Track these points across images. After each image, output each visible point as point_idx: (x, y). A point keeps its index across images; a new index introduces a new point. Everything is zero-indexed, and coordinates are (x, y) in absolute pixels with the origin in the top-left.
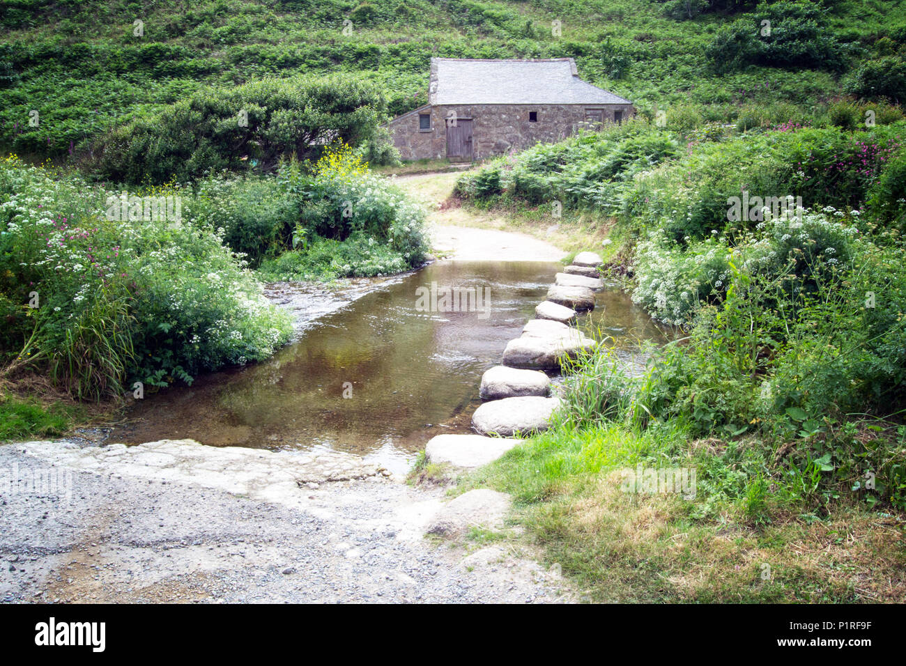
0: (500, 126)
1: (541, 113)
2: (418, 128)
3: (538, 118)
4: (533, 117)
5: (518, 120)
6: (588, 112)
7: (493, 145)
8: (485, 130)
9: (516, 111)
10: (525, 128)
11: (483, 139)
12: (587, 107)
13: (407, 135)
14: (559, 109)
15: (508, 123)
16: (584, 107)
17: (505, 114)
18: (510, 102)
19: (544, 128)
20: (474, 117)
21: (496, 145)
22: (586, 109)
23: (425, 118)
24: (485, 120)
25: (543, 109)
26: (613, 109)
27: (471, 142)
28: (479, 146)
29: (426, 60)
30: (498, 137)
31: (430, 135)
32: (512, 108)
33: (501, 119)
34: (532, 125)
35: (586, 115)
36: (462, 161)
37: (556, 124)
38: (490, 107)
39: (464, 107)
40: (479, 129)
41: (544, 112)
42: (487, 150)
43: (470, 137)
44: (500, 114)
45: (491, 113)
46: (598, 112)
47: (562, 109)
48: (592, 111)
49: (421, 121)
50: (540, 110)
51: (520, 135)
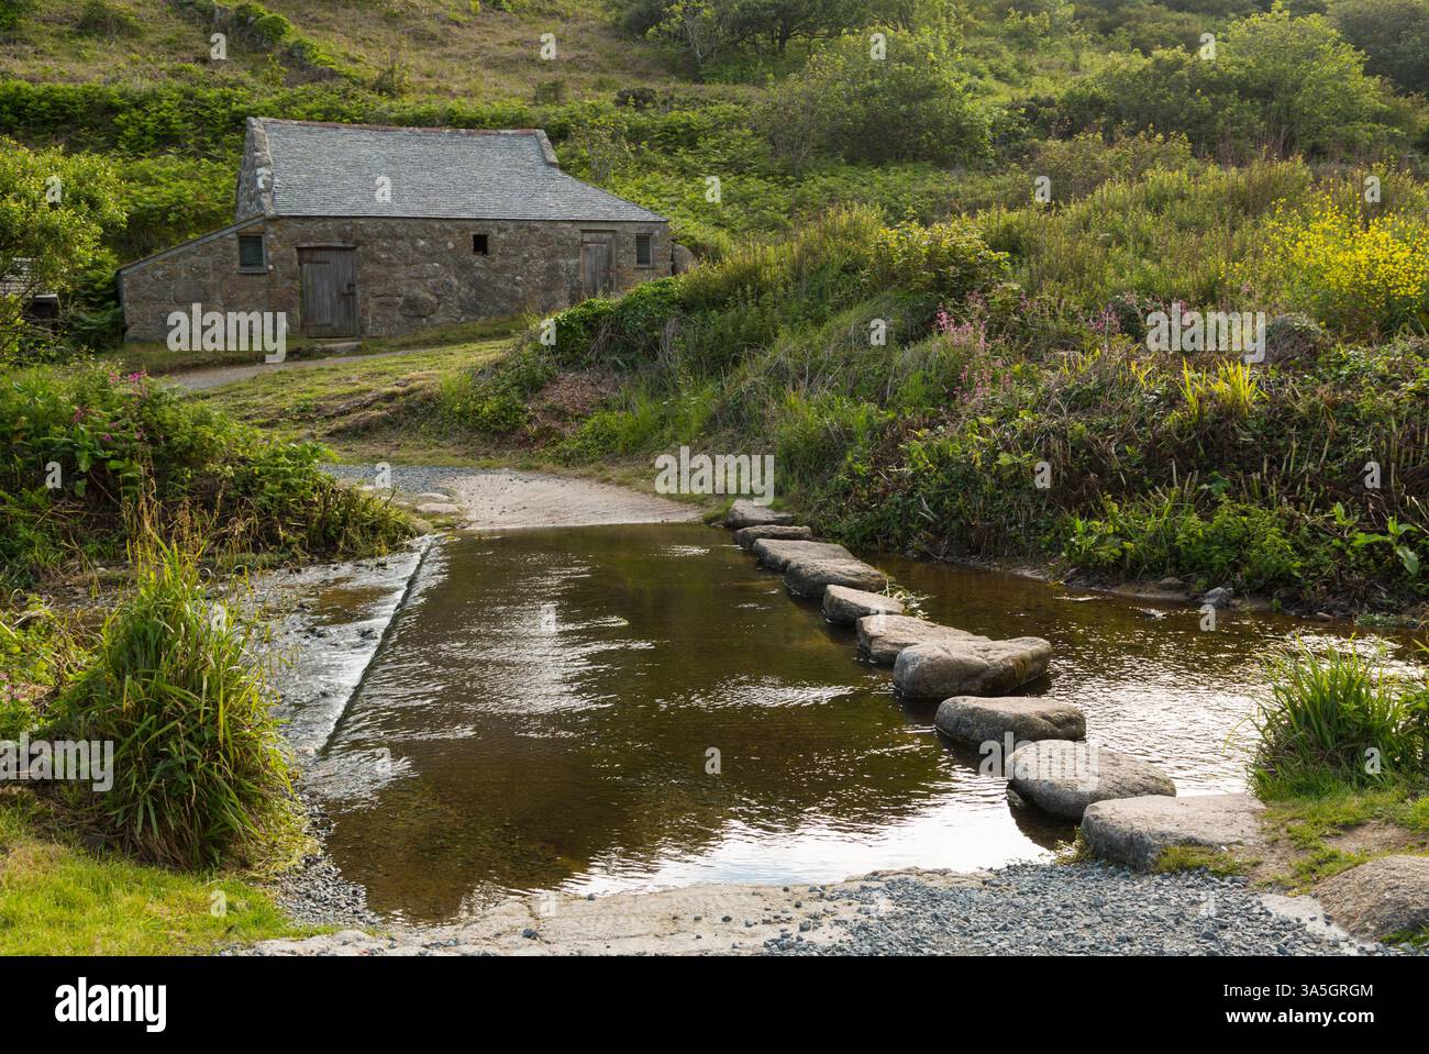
0: (414, 263)
1: (497, 238)
2: (237, 264)
3: (490, 248)
4: (481, 244)
5: (450, 251)
6: (587, 237)
7: (400, 300)
8: (384, 271)
9: (446, 232)
10: (465, 267)
11: (379, 289)
12: (585, 227)
13: (211, 280)
14: (531, 230)
15: (431, 256)
16: (580, 226)
17: (423, 238)
18: (433, 214)
19: (504, 268)
20: (358, 243)
21: (407, 300)
22: (583, 231)
23: (251, 243)
24: (383, 250)
25: (500, 230)
26: (633, 230)
27: (353, 294)
28: (372, 303)
29: (238, 122)
30: (410, 285)
31: (263, 280)
32: (437, 225)
33: (416, 249)
34: (478, 261)
35: (583, 243)
36: (336, 335)
37: (526, 260)
38: (393, 223)
39: (336, 222)
40: (370, 268)
41: (502, 236)
42: (389, 312)
43: (350, 286)
44: (413, 239)
45: (395, 237)
46: (605, 236)
47: (537, 230)
48: (593, 235)
49: (242, 249)
50: (495, 232)
51: (456, 282)
